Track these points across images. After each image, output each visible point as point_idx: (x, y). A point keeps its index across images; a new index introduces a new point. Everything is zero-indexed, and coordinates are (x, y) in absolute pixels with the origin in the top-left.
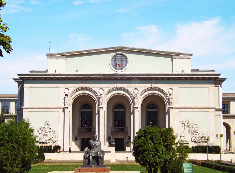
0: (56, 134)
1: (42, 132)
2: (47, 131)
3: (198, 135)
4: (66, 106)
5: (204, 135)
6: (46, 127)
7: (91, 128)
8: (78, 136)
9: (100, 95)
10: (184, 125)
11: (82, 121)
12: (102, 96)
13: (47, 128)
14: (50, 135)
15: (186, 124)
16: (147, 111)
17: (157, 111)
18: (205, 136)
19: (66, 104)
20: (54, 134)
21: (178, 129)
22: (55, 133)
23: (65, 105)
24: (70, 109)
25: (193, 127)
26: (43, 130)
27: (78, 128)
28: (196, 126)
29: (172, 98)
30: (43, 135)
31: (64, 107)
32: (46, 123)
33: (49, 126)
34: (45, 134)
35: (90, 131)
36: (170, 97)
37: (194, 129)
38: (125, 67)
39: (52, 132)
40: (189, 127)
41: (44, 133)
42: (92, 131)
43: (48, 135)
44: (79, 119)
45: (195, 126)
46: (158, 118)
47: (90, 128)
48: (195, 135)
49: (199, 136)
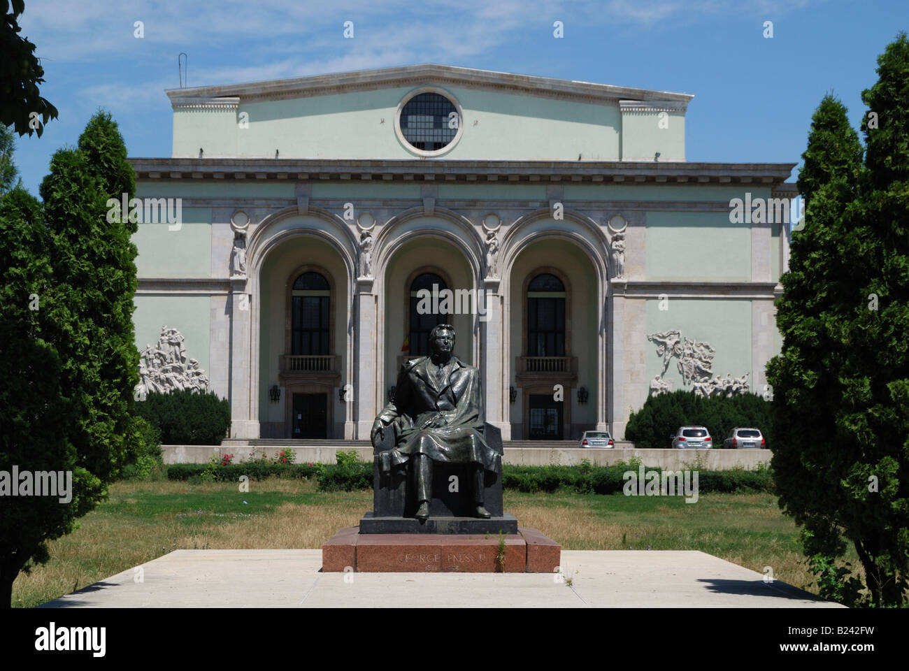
0: (202, 377)
1: (151, 368)
2: (168, 367)
3: (714, 383)
4: (236, 277)
5: (735, 383)
6: (167, 350)
7: (327, 357)
8: (281, 385)
9: (363, 237)
10: (662, 348)
11: (294, 330)
12: (368, 239)
13: (168, 356)
14: (179, 381)
15: (670, 343)
16: (529, 299)
17: (563, 300)
18: (737, 386)
19: (237, 268)
20: (196, 377)
21: (642, 361)
22: (198, 374)
23: (232, 271)
24: (253, 286)
25: (696, 355)
26: (156, 361)
27: (282, 358)
28: (706, 352)
29: (621, 249)
30: (156, 381)
31: (232, 278)
32: (165, 338)
33: (177, 347)
34: (163, 376)
35: (324, 367)
36: (614, 247)
37: (700, 364)
38: (449, 138)
39: (189, 372)
40: (681, 357)
41: (158, 372)
42: (332, 368)
43: (174, 380)
44: (282, 324)
45: (700, 351)
46: (568, 322)
47: (324, 357)
48: (703, 385)
49: (717, 386)
